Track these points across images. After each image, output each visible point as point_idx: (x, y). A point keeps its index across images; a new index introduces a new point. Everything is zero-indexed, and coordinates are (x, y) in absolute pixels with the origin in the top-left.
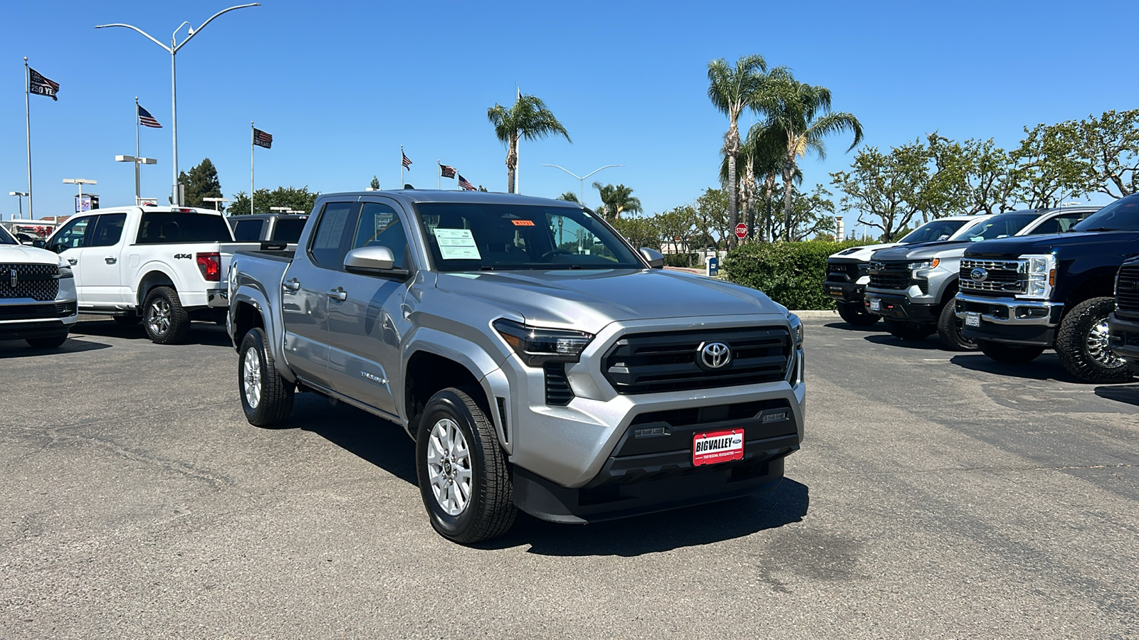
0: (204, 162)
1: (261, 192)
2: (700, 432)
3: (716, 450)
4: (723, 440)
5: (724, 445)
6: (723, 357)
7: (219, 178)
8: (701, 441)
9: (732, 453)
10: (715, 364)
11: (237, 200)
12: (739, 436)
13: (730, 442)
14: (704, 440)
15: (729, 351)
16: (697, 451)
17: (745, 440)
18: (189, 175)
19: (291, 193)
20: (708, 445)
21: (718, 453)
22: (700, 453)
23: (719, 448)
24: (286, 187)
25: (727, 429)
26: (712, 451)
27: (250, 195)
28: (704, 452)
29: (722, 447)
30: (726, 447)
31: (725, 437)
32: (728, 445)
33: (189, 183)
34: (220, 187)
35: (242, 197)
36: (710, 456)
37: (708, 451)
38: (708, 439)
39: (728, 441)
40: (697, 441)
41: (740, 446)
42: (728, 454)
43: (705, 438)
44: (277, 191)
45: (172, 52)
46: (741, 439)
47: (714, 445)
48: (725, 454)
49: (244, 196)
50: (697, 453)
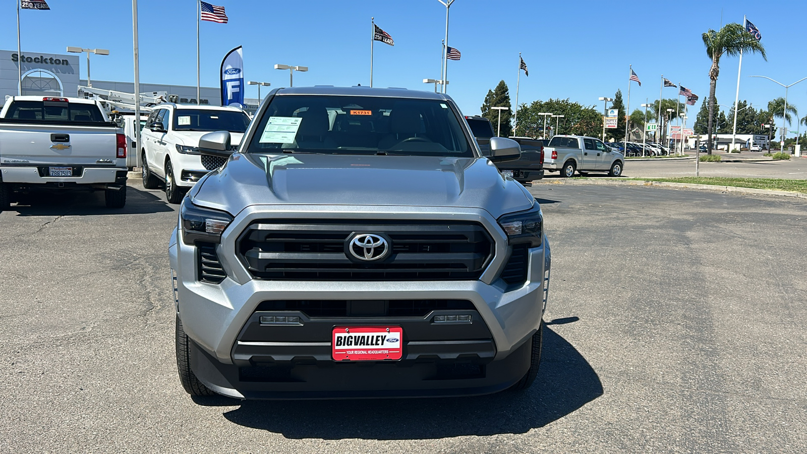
0: (501, 83)
1: (537, 102)
2: (342, 327)
3: (362, 347)
4: (373, 337)
5: (374, 342)
6: (378, 250)
7: (509, 94)
8: (343, 335)
9: (387, 352)
10: (368, 257)
11: (520, 109)
12: (397, 335)
13: (383, 341)
14: (347, 335)
15: (386, 244)
16: (337, 345)
17: (405, 340)
18: (494, 92)
19: (557, 103)
20: (353, 340)
21: (367, 350)
22: (342, 347)
23: (368, 344)
24: (554, 99)
25: (381, 327)
26: (358, 347)
27: (529, 106)
28: (346, 347)
29: (372, 344)
30: (377, 344)
31: (375, 334)
32: (380, 342)
33: (494, 97)
34: (510, 100)
35: (524, 106)
36: (356, 352)
37: (353, 347)
38: (353, 335)
39: (380, 338)
40: (337, 335)
41: (397, 345)
42: (380, 352)
43: (348, 332)
44: (547, 101)
45: (447, 6)
46: (399, 338)
47: (362, 341)
48: (376, 352)
49: (526, 106)
50: (337, 348)
